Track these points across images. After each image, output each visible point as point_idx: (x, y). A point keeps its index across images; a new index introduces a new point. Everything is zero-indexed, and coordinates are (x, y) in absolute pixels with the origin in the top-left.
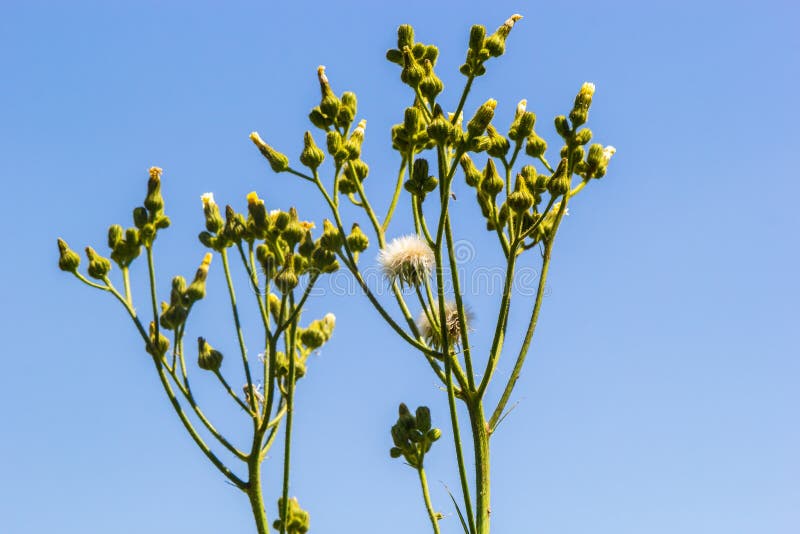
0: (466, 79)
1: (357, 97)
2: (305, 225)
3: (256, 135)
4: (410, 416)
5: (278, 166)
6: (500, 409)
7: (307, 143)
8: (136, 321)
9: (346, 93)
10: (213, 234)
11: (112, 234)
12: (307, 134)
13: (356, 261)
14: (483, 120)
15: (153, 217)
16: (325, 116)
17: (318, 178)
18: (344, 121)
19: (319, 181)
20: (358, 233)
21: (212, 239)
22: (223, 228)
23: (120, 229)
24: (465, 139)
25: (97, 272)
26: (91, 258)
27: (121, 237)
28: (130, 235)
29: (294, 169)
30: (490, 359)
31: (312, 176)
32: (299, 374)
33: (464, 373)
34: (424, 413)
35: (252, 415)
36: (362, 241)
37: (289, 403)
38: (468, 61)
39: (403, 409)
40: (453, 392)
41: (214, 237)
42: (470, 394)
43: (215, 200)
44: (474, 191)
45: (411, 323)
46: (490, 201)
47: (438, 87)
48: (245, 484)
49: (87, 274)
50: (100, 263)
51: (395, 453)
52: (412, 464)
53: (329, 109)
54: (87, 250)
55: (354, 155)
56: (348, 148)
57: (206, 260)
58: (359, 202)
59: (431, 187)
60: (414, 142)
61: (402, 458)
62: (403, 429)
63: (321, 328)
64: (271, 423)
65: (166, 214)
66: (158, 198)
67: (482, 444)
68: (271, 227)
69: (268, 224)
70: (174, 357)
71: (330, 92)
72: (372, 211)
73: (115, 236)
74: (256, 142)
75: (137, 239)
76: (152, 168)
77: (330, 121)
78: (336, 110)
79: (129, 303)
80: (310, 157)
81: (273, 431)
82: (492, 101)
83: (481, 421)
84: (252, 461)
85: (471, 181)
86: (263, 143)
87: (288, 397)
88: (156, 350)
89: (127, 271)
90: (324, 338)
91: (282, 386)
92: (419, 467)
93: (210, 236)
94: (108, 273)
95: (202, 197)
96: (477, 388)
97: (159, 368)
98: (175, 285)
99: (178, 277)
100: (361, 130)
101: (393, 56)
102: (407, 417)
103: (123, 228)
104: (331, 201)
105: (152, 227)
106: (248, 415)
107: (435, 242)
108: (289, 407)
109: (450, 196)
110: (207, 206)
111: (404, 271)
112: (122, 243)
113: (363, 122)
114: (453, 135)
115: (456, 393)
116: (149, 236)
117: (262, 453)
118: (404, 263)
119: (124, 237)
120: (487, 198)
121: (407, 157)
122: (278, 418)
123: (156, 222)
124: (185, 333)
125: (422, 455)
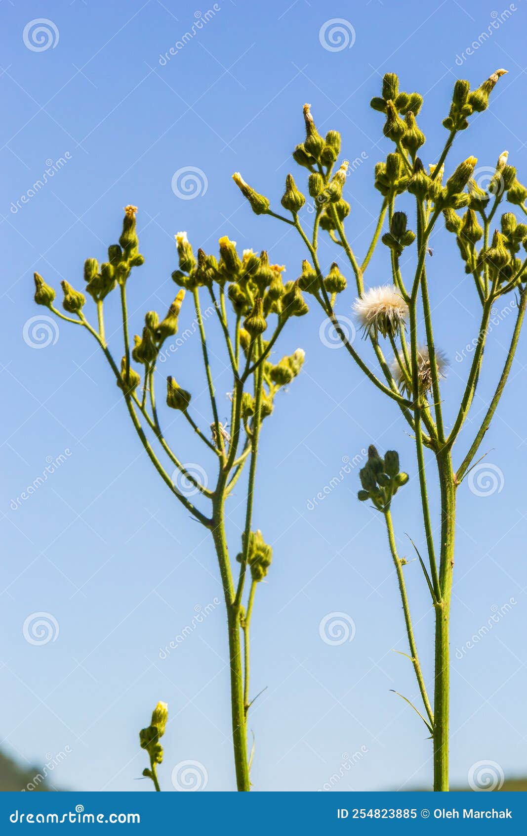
0: (448, 132)
1: (341, 136)
2: (276, 268)
3: (238, 176)
4: (379, 459)
5: (258, 208)
6: (468, 460)
7: (289, 187)
8: (107, 352)
9: (331, 131)
10: (185, 273)
11: (88, 267)
12: (289, 177)
13: (332, 304)
14: (462, 177)
15: (127, 254)
16: (309, 155)
17: (298, 221)
18: (328, 159)
19: (299, 225)
20: (337, 274)
21: (184, 278)
22: (196, 269)
23: (96, 263)
24: (445, 195)
25: (72, 306)
26: (66, 293)
27: (97, 271)
28: (105, 270)
29: (274, 211)
30: (461, 411)
31: (292, 220)
32: (266, 412)
33: (434, 423)
34: (392, 457)
35: (218, 454)
36: (339, 283)
37: (254, 444)
38: (451, 115)
39: (372, 451)
40: (421, 441)
41: (187, 276)
42: (439, 444)
43: (188, 239)
44: (454, 236)
45: (385, 367)
46: (468, 247)
47: (419, 140)
48: (208, 520)
49: (61, 307)
50: (74, 297)
51: (362, 496)
52: (379, 508)
53: (313, 147)
54: (63, 284)
55: (335, 197)
56: (329, 191)
57: (179, 296)
58: (338, 239)
59: (409, 241)
60: (394, 188)
61: (370, 501)
62: (372, 473)
63: (290, 364)
64: (236, 461)
65: (140, 252)
66: (133, 236)
67: (449, 493)
68: (242, 271)
69: (238, 268)
70: (144, 393)
71: (315, 131)
72: (351, 252)
73: (90, 270)
74: (238, 182)
75: (112, 273)
76: (128, 206)
77: (313, 160)
78: (320, 149)
79: (102, 337)
80: (290, 200)
81: (238, 468)
82: (472, 159)
83: (449, 472)
84: (217, 498)
85: (451, 227)
86: (245, 184)
87: (253, 438)
88: (126, 384)
89: (101, 304)
90: (292, 375)
91: (248, 427)
92: (385, 511)
93: (183, 275)
94: (82, 307)
95: (176, 237)
96: (446, 438)
97: (128, 400)
98: (148, 320)
99: (151, 313)
100: (343, 173)
101: (378, 104)
102: (375, 460)
103: (98, 262)
104: (311, 245)
105: (126, 265)
106: (214, 454)
107: (410, 296)
108: (254, 448)
109: (427, 252)
110: (181, 244)
111: (379, 322)
112: (97, 276)
113: (345, 164)
114: (432, 191)
115: (425, 442)
116: (124, 274)
117: (227, 490)
118: (379, 314)
119: (99, 272)
120: (466, 245)
121: (388, 202)
122: (243, 456)
123: (129, 259)
124: (155, 368)
125: (389, 499)
